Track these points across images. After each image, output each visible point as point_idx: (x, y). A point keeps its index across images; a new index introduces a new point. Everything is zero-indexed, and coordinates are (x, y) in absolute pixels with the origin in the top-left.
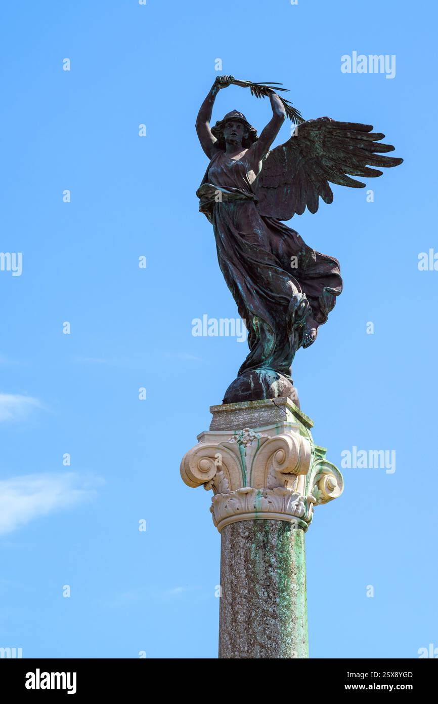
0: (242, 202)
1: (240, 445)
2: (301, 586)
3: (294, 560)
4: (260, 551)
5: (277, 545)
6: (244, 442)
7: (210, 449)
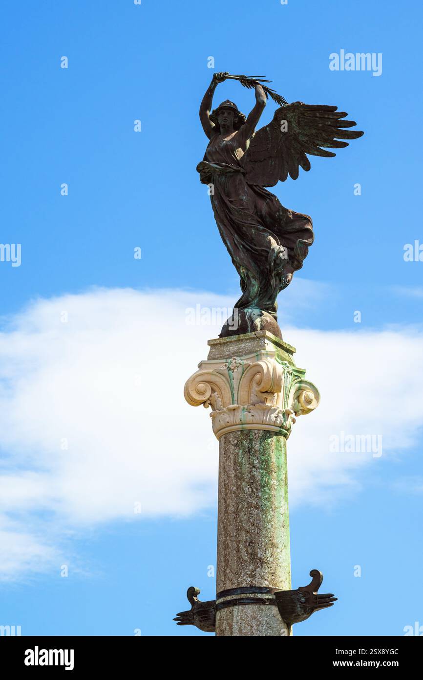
0: (231, 174)
1: (229, 371)
2: (281, 482)
3: (274, 461)
4: (246, 455)
5: (259, 450)
6: (232, 368)
7: (206, 375)
